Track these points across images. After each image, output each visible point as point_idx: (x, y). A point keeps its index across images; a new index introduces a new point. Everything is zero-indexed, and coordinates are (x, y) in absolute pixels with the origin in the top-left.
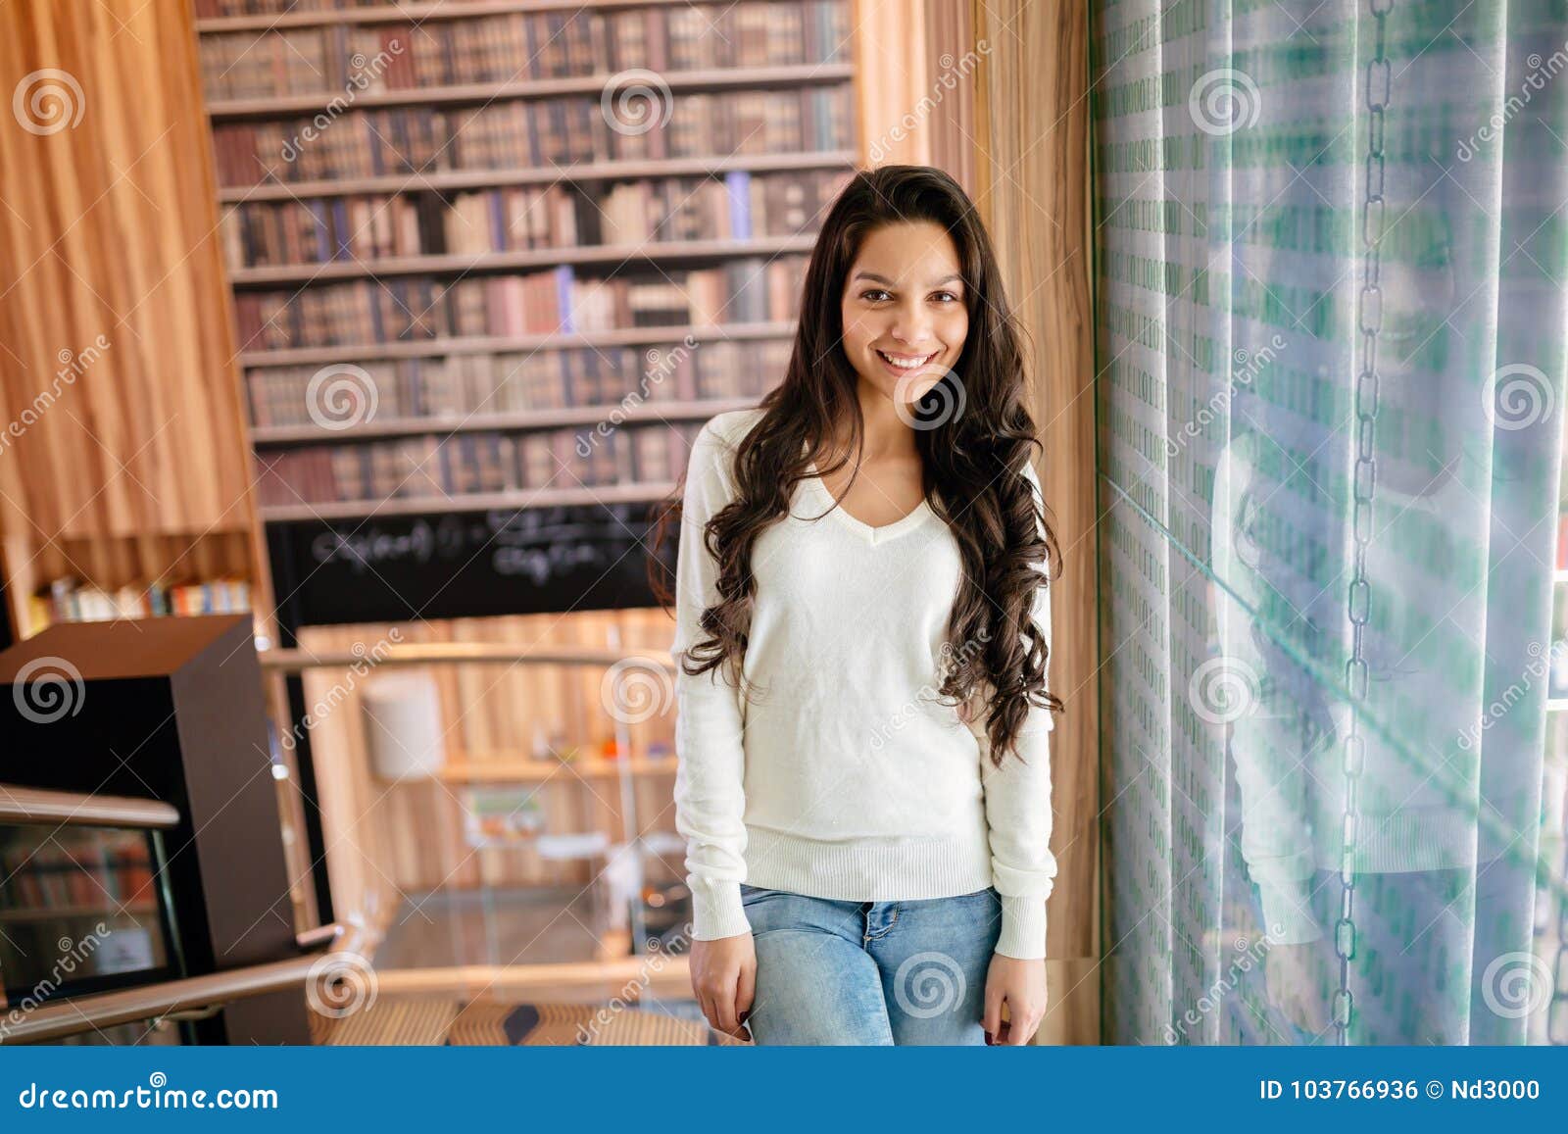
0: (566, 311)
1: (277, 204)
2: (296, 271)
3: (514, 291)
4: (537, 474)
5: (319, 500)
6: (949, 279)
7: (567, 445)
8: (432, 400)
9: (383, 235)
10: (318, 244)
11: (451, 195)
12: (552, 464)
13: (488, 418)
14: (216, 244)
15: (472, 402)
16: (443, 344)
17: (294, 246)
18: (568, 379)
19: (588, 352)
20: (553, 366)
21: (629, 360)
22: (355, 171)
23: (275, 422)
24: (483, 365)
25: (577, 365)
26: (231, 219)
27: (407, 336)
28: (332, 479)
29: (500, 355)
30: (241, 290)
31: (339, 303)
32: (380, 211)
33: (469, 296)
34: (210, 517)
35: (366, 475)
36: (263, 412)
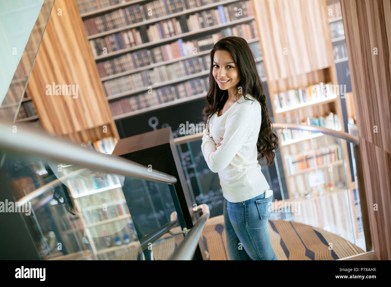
0: (182, 50)
1: (103, 37)
2: (111, 54)
3: (168, 48)
4: (182, 94)
5: (127, 112)
7: (188, 85)
8: (152, 80)
9: (132, 40)
10: (115, 46)
11: (147, 26)
12: (185, 91)
13: (167, 82)
14: (90, 51)
15: (162, 79)
16: (152, 65)
18: (186, 68)
19: (190, 60)
20: (181, 65)
21: (200, 60)
22: (122, 24)
23: (113, 94)
24: (163, 68)
25: (188, 64)
26: (92, 43)
27: (142, 65)
28: (130, 106)
29: (167, 65)
30: (98, 61)
31: (123, 60)
32: (130, 34)
33: (157, 51)
34: (100, 122)
35: (138, 103)
36: (109, 92)
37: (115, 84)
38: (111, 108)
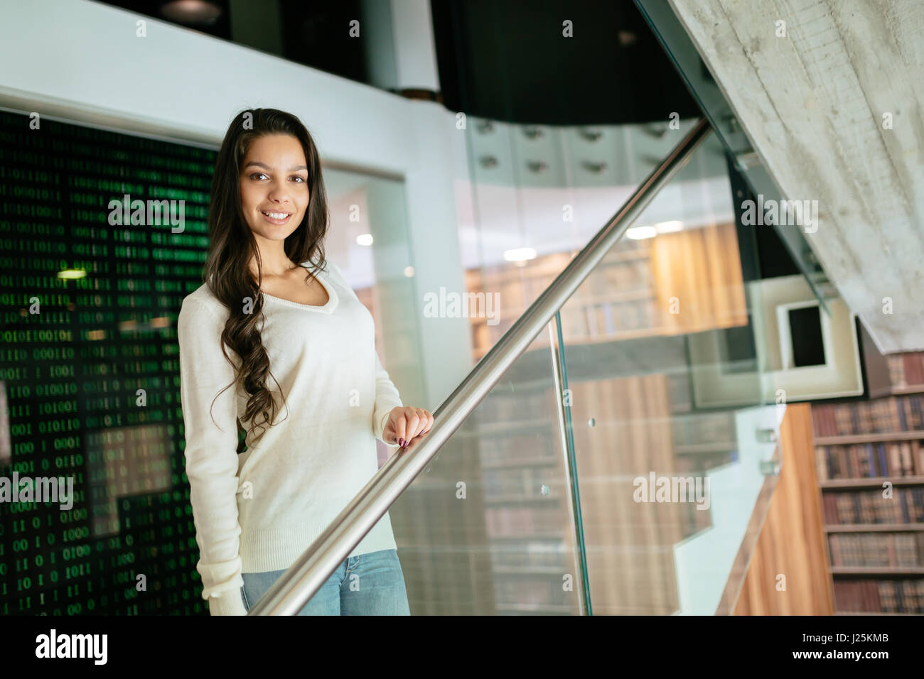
9: (908, 464)
30: (826, 491)
37: (854, 544)
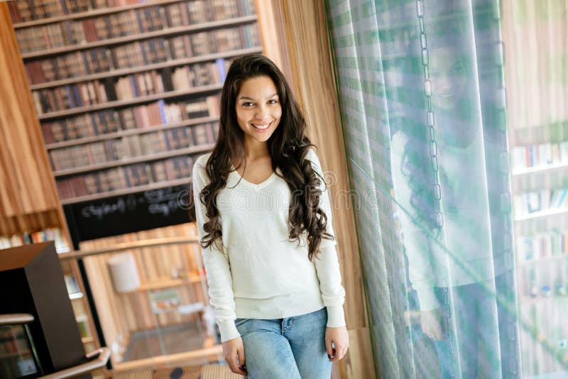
0: (163, 116)
1: (52, 89)
2: (63, 112)
3: (144, 111)
4: (160, 176)
5: (82, 195)
6: (274, 95)
7: (170, 165)
8: (119, 154)
10: (70, 102)
11: (116, 79)
12: (165, 172)
13: (140, 158)
14: (31, 106)
15: (133, 153)
16: (120, 133)
17: (61, 104)
18: (167, 141)
19: (174, 130)
20: (161, 136)
21: (188, 131)
22: (79, 73)
23: (62, 168)
24: (136, 139)
25: (170, 135)
26: (36, 96)
27: (106, 132)
28: (85, 187)
29: (141, 135)
31: (80, 122)
32: (91, 87)
33: (127, 114)
34: (42, 206)
35: (98, 184)
36: (57, 165)
38: (59, 187)
